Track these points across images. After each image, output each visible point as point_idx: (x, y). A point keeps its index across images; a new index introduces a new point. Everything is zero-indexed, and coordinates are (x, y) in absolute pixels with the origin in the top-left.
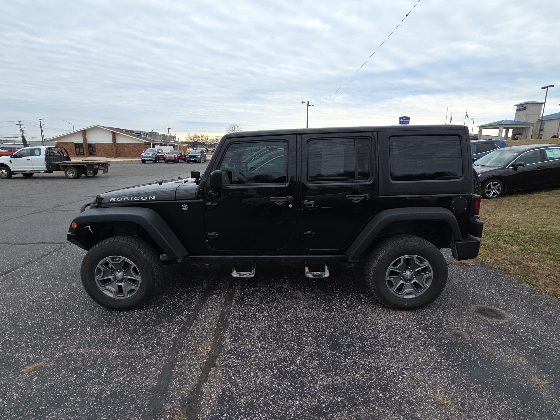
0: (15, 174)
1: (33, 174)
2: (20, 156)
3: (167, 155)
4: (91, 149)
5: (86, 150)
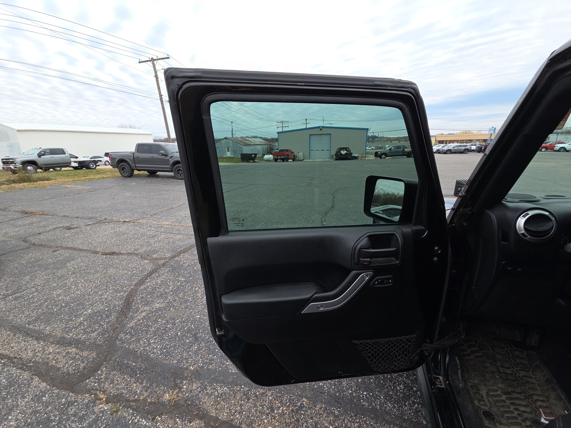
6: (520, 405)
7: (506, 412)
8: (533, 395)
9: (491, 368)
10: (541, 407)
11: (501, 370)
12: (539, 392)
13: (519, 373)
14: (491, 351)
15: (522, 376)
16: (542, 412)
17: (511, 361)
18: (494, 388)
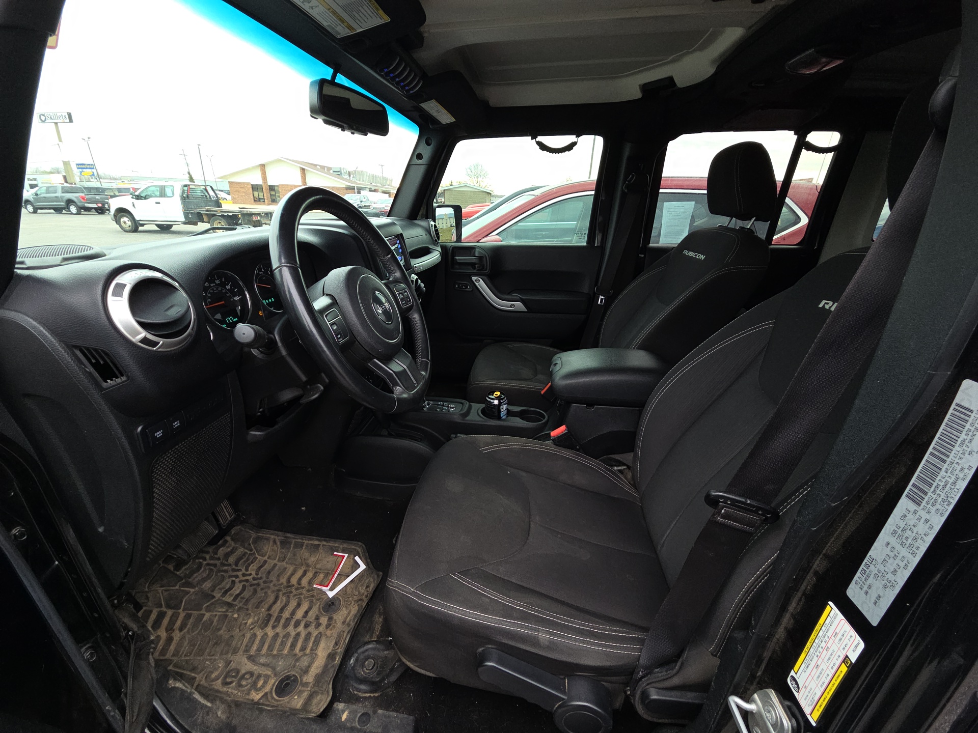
0: (142, 225)
1: (171, 226)
2: (146, 196)
3: (374, 205)
4: (273, 193)
5: (266, 194)
6: (293, 613)
7: (293, 646)
8: (289, 580)
9: (216, 615)
10: (310, 583)
11: (229, 599)
12: (291, 569)
13: (250, 575)
14: (192, 590)
15: (257, 574)
16: (319, 587)
17: (226, 571)
18: (248, 637)
